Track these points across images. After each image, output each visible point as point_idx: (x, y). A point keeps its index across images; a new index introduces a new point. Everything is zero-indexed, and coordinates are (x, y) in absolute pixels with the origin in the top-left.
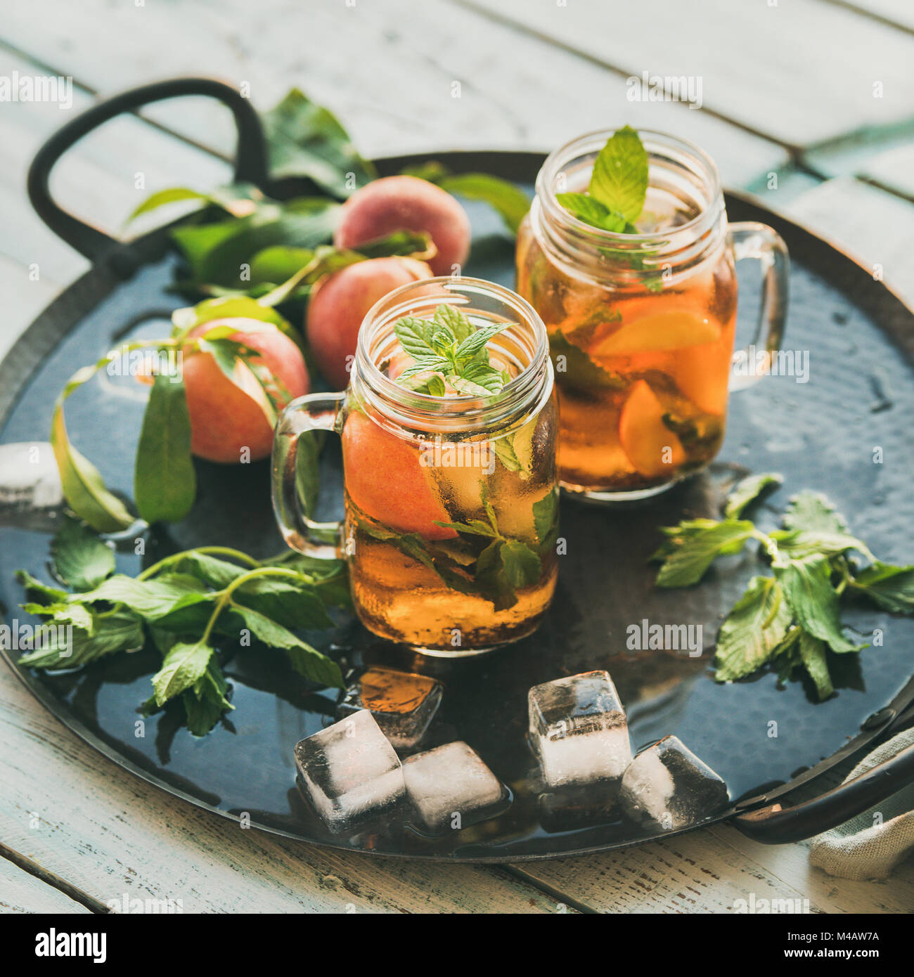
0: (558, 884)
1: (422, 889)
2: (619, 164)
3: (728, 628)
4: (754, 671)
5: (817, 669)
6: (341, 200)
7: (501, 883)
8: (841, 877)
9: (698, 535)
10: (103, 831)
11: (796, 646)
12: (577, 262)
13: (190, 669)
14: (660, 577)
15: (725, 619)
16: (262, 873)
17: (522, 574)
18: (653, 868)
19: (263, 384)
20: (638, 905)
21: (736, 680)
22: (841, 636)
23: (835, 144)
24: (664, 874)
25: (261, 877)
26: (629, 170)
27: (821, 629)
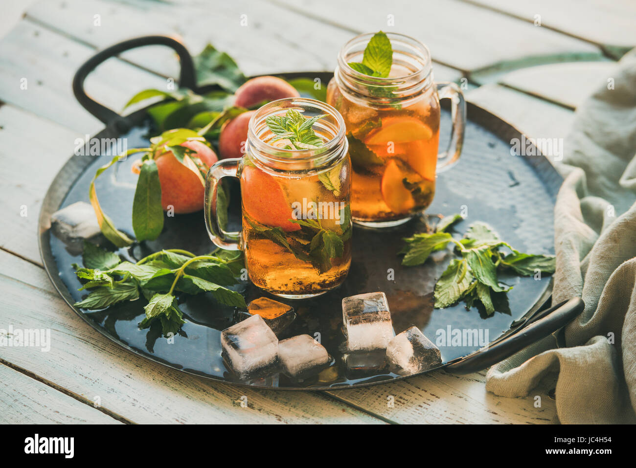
0: (357, 402)
1: (286, 406)
2: (377, 50)
3: (439, 284)
4: (454, 303)
5: (486, 300)
6: (233, 93)
7: (327, 402)
8: (502, 396)
9: (423, 241)
10: (120, 383)
11: (475, 290)
12: (358, 95)
13: (163, 304)
14: (404, 261)
15: (438, 280)
16: (203, 400)
17: (334, 250)
18: (405, 394)
19: (198, 166)
20: (399, 411)
21: (445, 307)
22: (498, 286)
23: (486, 70)
24: (411, 396)
25: (203, 402)
26: (383, 53)
27: (488, 281)
